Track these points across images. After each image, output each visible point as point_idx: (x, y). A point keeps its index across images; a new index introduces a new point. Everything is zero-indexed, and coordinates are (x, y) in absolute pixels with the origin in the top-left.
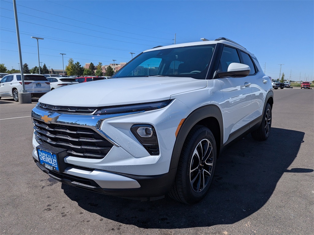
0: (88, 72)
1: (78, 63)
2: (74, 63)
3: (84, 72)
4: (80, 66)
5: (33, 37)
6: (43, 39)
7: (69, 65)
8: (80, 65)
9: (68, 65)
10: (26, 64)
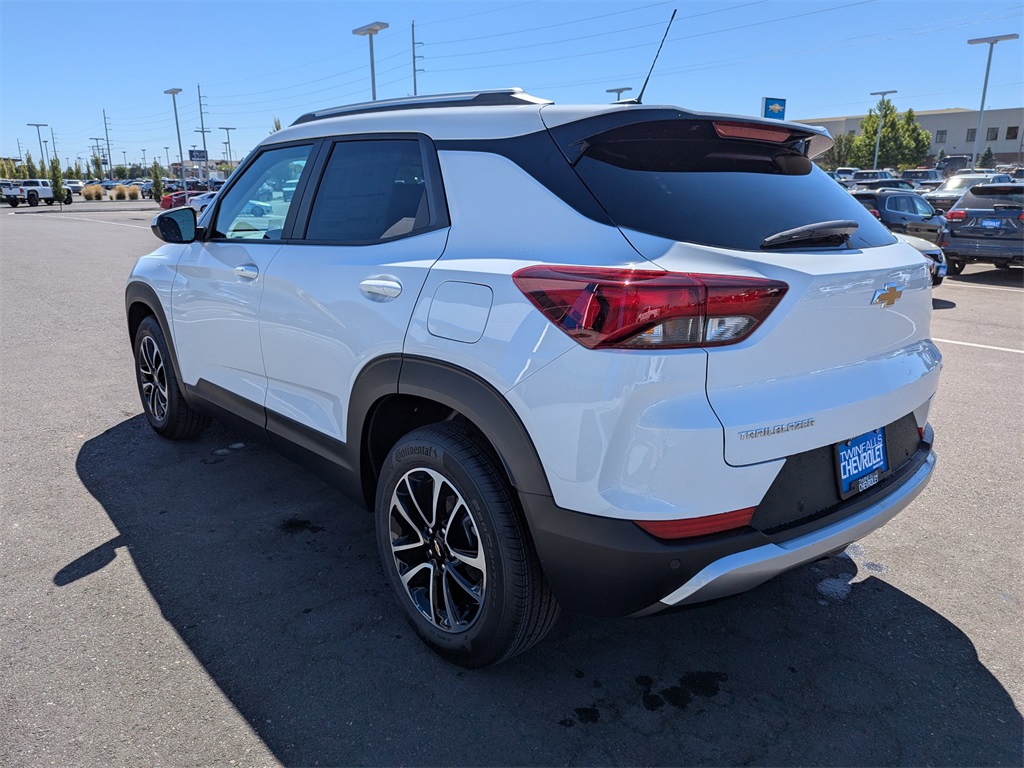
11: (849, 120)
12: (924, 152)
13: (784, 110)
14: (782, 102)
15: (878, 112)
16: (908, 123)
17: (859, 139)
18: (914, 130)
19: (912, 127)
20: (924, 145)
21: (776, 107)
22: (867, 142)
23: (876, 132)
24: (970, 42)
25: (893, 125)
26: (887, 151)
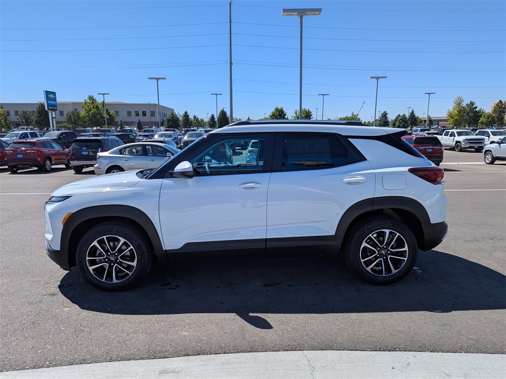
0: (488, 118)
1: (472, 104)
2: (464, 104)
3: (482, 119)
4: (476, 107)
5: (371, 77)
6: (386, 77)
7: (454, 109)
8: (474, 106)
9: (451, 109)
10: (385, 112)
11: (73, 104)
12: (113, 120)
13: (56, 97)
14: (54, 94)
15: (89, 101)
16: (103, 106)
17: (83, 113)
18: (107, 110)
19: (105, 109)
20: (113, 117)
21: (52, 96)
22: (87, 114)
23: (90, 110)
24: (149, 78)
25: (97, 108)
26: (97, 119)
